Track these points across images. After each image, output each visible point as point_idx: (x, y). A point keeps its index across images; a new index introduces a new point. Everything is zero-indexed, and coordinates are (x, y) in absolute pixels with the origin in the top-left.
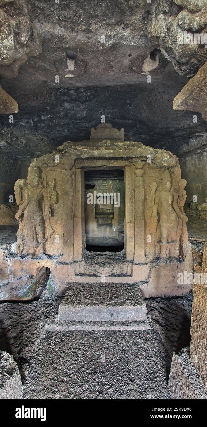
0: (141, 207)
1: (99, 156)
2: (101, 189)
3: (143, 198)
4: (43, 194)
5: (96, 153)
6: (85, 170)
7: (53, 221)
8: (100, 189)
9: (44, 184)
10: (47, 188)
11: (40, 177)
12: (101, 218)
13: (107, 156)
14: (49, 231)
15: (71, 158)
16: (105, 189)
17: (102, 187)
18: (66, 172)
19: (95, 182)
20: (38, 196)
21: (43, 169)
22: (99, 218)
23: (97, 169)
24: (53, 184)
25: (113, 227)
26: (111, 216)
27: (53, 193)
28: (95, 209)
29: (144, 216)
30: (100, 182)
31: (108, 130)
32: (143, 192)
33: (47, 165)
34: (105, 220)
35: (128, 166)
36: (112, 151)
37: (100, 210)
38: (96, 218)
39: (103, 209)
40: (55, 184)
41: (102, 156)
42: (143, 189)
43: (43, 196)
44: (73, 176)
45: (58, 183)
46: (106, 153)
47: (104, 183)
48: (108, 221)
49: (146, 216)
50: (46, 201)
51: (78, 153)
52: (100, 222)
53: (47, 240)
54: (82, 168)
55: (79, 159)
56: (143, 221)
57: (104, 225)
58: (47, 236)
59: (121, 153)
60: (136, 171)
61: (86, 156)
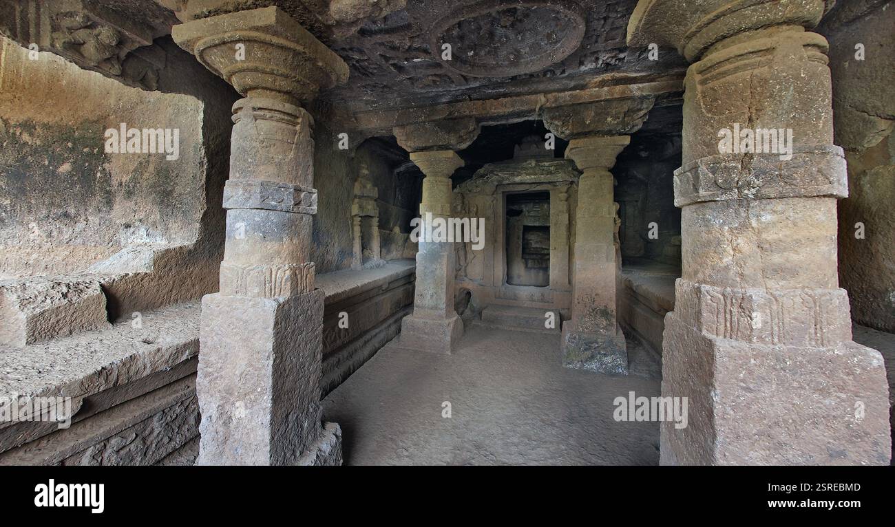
1: (519, 182)
2: (531, 216)
3: (567, 223)
5: (518, 179)
6: (506, 194)
8: (529, 216)
9: (467, 209)
10: (469, 213)
11: (463, 203)
12: (531, 259)
13: (528, 181)
14: (470, 256)
15: (493, 184)
16: (536, 216)
17: (532, 214)
18: (487, 198)
19: (523, 206)
21: (465, 195)
22: (528, 258)
23: (521, 193)
24: (475, 209)
28: (523, 248)
29: (570, 242)
30: (530, 206)
31: (535, 146)
32: (567, 217)
33: (469, 191)
34: (538, 262)
35: (552, 190)
36: (533, 177)
37: (531, 249)
38: (522, 258)
39: (536, 248)
40: (477, 209)
41: (523, 181)
42: (567, 214)
44: (494, 202)
45: (480, 208)
46: (528, 178)
47: (536, 208)
48: (542, 264)
51: (500, 179)
52: (530, 265)
53: (467, 265)
54: (503, 193)
55: (500, 185)
56: (567, 247)
57: (535, 268)
58: (468, 260)
59: (543, 178)
60: (560, 195)
61: (507, 182)
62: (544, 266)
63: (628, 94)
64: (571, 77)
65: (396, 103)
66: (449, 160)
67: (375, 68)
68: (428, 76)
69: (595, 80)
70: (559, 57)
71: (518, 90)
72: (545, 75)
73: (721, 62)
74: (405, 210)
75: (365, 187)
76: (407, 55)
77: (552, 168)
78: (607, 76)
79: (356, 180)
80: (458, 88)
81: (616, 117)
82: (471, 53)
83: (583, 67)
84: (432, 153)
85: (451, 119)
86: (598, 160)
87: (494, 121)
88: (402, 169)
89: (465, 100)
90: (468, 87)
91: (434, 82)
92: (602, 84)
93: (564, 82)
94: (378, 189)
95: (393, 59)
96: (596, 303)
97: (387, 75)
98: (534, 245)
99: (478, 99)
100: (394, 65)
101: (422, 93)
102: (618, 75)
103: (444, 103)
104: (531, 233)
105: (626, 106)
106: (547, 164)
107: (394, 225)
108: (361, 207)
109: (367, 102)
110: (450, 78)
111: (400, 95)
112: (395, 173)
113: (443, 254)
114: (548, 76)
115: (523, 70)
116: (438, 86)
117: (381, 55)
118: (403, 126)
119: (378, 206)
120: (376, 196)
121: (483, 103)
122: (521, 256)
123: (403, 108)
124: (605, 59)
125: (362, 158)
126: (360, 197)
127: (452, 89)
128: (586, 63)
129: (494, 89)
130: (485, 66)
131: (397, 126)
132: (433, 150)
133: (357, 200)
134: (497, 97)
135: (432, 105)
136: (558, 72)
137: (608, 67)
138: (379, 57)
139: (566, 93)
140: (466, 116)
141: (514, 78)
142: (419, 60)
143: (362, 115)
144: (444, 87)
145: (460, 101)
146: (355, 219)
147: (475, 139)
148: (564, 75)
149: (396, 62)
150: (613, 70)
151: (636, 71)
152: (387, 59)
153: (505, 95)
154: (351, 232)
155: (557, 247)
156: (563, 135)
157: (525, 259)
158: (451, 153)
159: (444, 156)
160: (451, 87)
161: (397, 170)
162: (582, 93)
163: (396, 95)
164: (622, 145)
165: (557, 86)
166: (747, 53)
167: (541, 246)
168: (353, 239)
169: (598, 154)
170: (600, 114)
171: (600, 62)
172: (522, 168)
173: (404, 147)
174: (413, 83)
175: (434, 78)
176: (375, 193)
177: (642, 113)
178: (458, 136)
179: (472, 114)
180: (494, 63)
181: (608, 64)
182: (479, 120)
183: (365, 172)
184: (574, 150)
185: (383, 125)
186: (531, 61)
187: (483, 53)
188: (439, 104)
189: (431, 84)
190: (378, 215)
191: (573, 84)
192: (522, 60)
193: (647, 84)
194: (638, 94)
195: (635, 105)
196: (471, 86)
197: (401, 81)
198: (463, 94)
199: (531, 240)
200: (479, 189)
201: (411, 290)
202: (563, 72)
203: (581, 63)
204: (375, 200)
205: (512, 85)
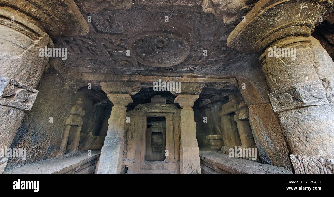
0: (172, 134)
1: (154, 112)
3: (173, 130)
4: (128, 128)
5: (153, 111)
6: (148, 117)
7: (132, 141)
10: (131, 125)
12: (154, 147)
13: (158, 112)
14: (129, 147)
15: (143, 112)
16: (157, 128)
17: (155, 127)
18: (140, 118)
19: (152, 123)
20: (127, 129)
22: (153, 147)
23: (154, 117)
24: (134, 123)
25: (162, 153)
26: (161, 146)
27: (133, 128)
28: (151, 142)
29: (174, 139)
30: (155, 123)
31: (159, 99)
32: (173, 127)
33: (132, 115)
34: (157, 148)
35: (166, 116)
36: (159, 110)
37: (154, 143)
38: (151, 147)
39: (156, 142)
40: (135, 123)
41: (156, 112)
42: (173, 126)
43: (128, 129)
44: (143, 120)
45: (136, 123)
46: (157, 111)
47: (157, 124)
49: (175, 139)
50: (130, 131)
51: (146, 110)
52: (154, 150)
53: (128, 151)
54: (147, 116)
55: (146, 113)
56: (173, 141)
57: (156, 152)
58: (128, 149)
59: (163, 111)
60: (170, 118)
61: (149, 112)
62: (160, 150)
63: (197, 81)
64: (178, 72)
65: (105, 71)
66: (127, 99)
67: (99, 51)
68: (124, 60)
69: (186, 75)
70: (177, 63)
71: (159, 74)
72: (169, 70)
73: (287, 45)
74: (97, 124)
75: (78, 109)
76: (117, 48)
77: (166, 107)
78: (190, 74)
79: (73, 106)
80: (135, 69)
81: (193, 89)
82: (145, 55)
83: (183, 69)
84: (119, 94)
85: (130, 81)
86: (188, 103)
87: (147, 85)
88: (99, 104)
89: (137, 74)
90: (139, 70)
91: (126, 64)
92: (188, 76)
93: (176, 74)
94: (85, 112)
95: (109, 48)
96: (193, 169)
97: (104, 56)
98: (155, 141)
99: (142, 75)
100: (109, 51)
101: (118, 69)
102: (193, 74)
103: (127, 74)
104: (154, 135)
105: (196, 85)
106: (164, 106)
107: (90, 131)
108: (73, 120)
109: (90, 68)
110: (132, 64)
111: (107, 68)
112: (96, 105)
113: (118, 146)
114: (171, 70)
115: (163, 66)
116: (127, 67)
117: (104, 45)
118: (106, 81)
119: (83, 120)
120: (83, 115)
121: (145, 77)
122: (150, 145)
123: (108, 74)
124: (190, 67)
125: (80, 95)
126: (74, 115)
127: (132, 69)
128: (184, 68)
129: (149, 72)
130: (148, 61)
131: (103, 81)
132: (120, 93)
133: (71, 116)
134: (150, 75)
135: (122, 74)
136: (174, 70)
137: (191, 71)
138: (102, 46)
139: (176, 78)
140: (137, 81)
141: (158, 69)
142: (122, 52)
143: (85, 74)
144: (129, 68)
145: (135, 75)
146: (67, 126)
147: (139, 91)
148: (176, 71)
149: (110, 50)
150: (191, 72)
151: (199, 74)
152: (106, 48)
153: (153, 75)
154: (62, 134)
155: (169, 141)
156: (174, 93)
157: (152, 147)
158: (128, 96)
159: (125, 96)
160: (132, 68)
161: (97, 104)
162: (182, 78)
163: (105, 68)
164: (196, 98)
165: (173, 75)
166: (298, 42)
167: (157, 141)
168: (63, 138)
169: (188, 101)
170: (188, 87)
171: (189, 68)
172: (154, 107)
173: (105, 91)
174: (115, 63)
175: (126, 62)
176: (83, 114)
177: (201, 88)
178: (132, 89)
179: (139, 80)
180: (152, 61)
181: (191, 70)
182: (142, 83)
183: (80, 102)
184: (179, 99)
185: (96, 80)
186: (167, 63)
187: (148, 56)
188: (125, 74)
189: (124, 65)
190: (82, 125)
191: (178, 75)
192: (163, 62)
193: (202, 79)
194: (200, 81)
195: (199, 85)
196: (141, 69)
197: (110, 61)
198: (136, 72)
199: (154, 138)
200: (136, 114)
201: (93, 169)
202: (176, 70)
203: (183, 68)
204: (82, 117)
205: (156, 72)
